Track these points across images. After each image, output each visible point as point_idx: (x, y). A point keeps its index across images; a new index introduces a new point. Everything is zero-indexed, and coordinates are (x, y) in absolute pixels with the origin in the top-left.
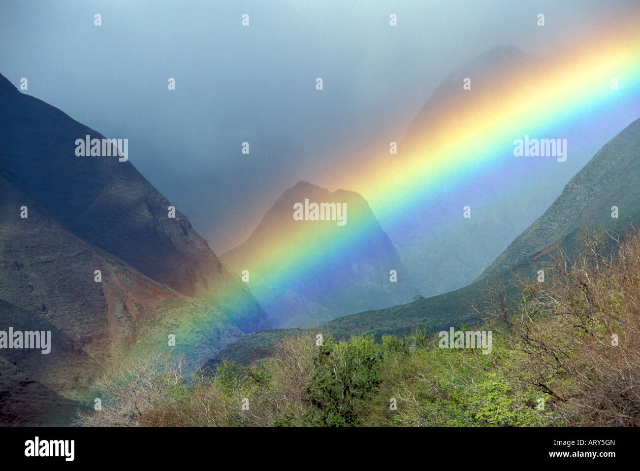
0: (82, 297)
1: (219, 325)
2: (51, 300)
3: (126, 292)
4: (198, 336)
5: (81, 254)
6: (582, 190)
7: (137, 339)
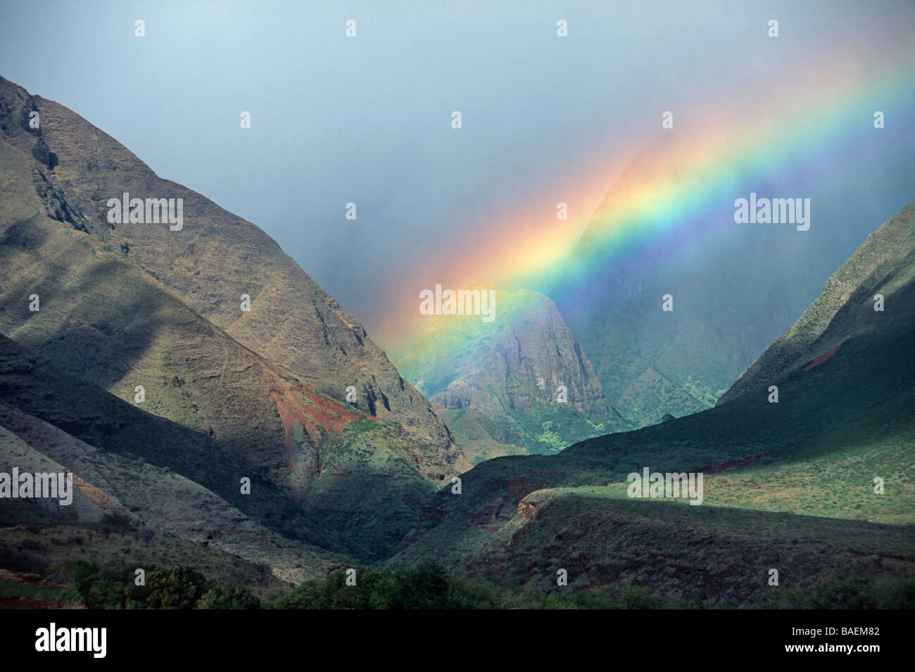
0: (254, 418)
1: (415, 451)
2: (218, 422)
3: (305, 412)
4: (397, 465)
5: (250, 367)
6: (848, 288)
7: (322, 468)
